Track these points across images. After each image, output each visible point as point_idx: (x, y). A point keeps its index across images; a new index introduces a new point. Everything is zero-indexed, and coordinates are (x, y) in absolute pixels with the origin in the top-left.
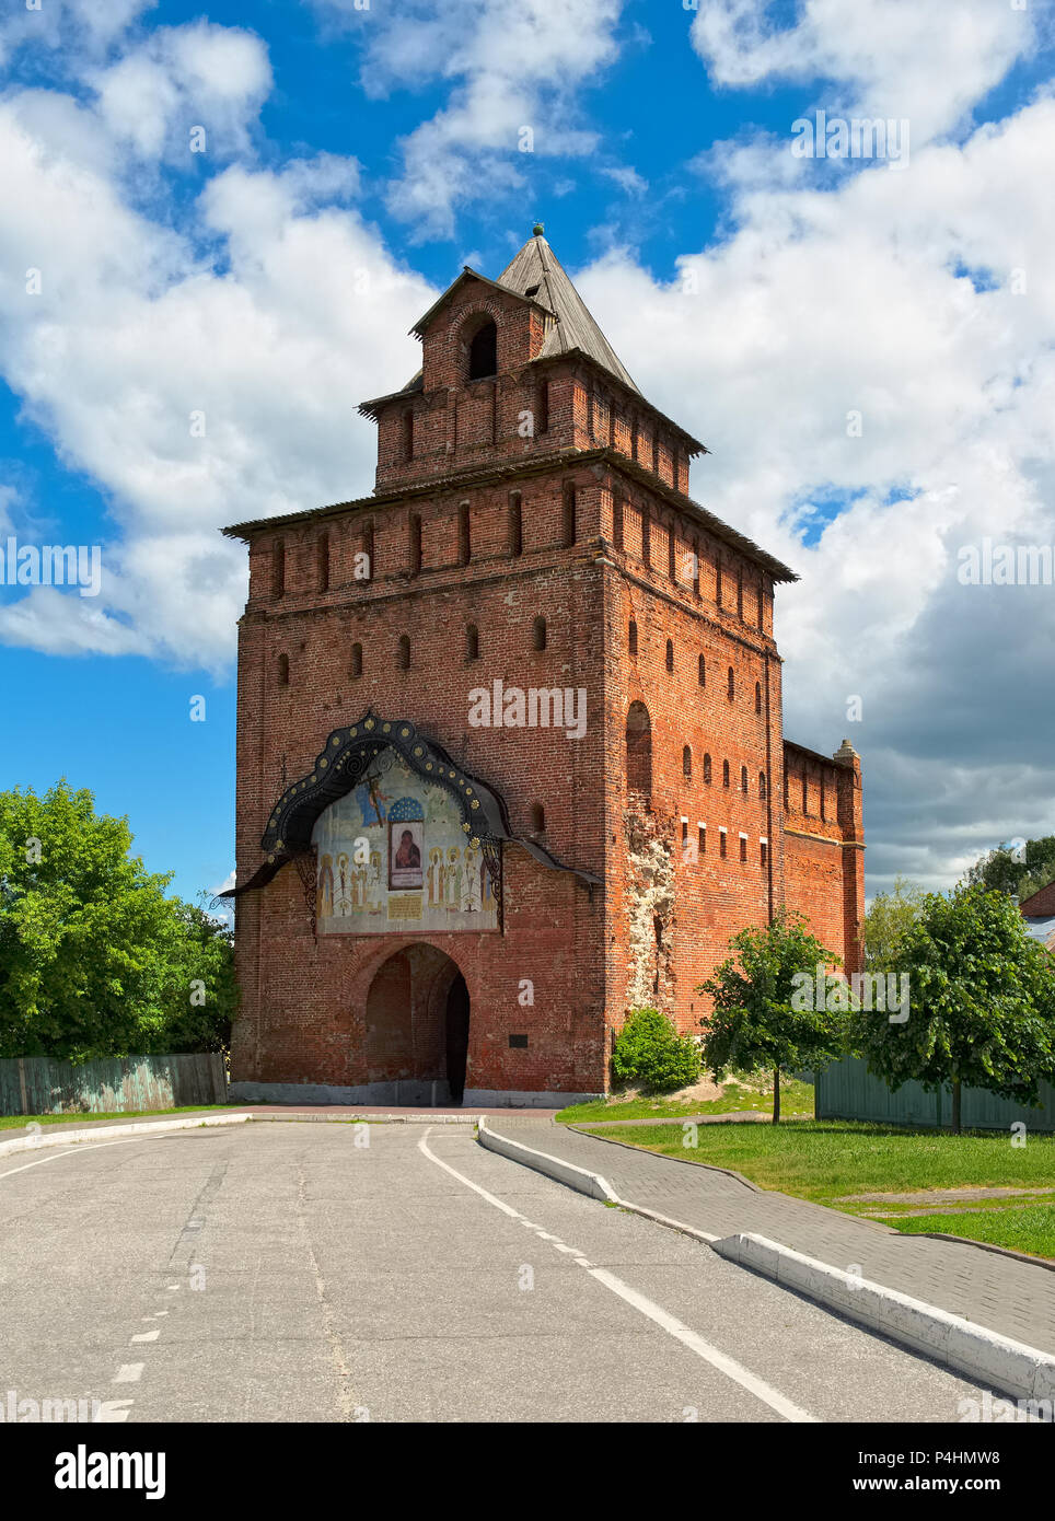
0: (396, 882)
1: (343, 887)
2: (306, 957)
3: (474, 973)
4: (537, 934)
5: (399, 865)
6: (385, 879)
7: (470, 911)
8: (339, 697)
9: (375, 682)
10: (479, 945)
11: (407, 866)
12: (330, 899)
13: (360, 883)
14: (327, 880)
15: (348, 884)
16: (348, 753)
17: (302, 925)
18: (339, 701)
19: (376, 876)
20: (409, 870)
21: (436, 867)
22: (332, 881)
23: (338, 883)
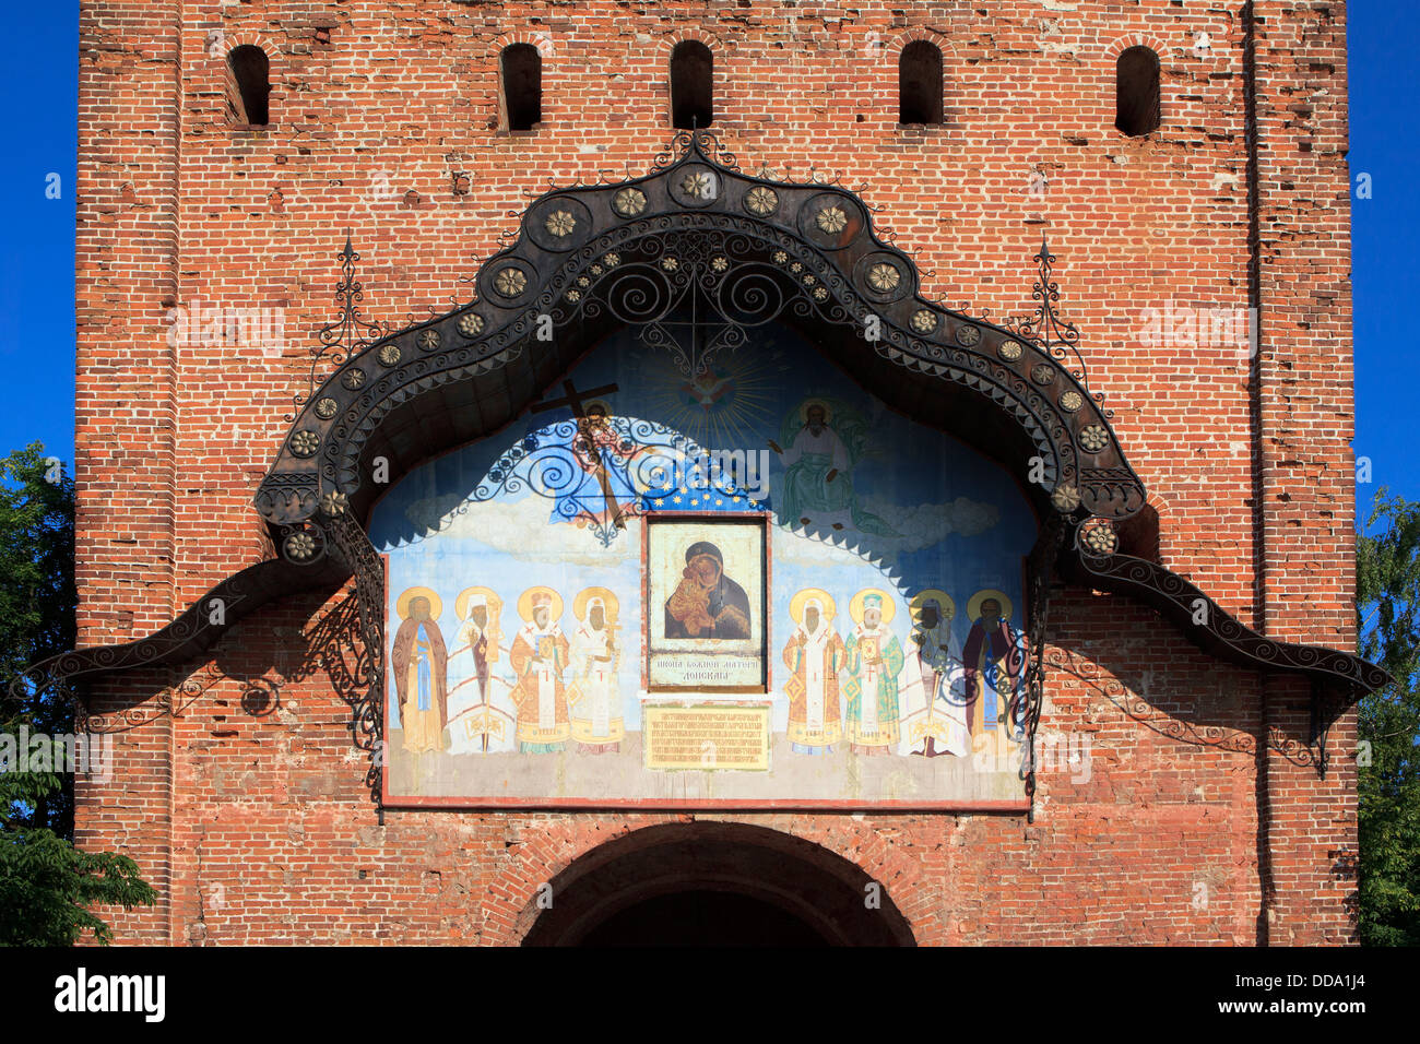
0: (661, 674)
1: (482, 675)
2: (347, 854)
3: (938, 910)
4: (1139, 817)
5: (674, 628)
6: (631, 660)
7: (931, 753)
8: (456, 176)
9: (587, 149)
10: (954, 841)
11: (707, 634)
12: (434, 704)
13: (544, 668)
14: (424, 657)
15: (499, 666)
16: (612, 260)
17: (327, 770)
18: (459, 188)
19: (603, 651)
20: (708, 644)
21: (812, 638)
22: (442, 660)
23: (461, 665)
